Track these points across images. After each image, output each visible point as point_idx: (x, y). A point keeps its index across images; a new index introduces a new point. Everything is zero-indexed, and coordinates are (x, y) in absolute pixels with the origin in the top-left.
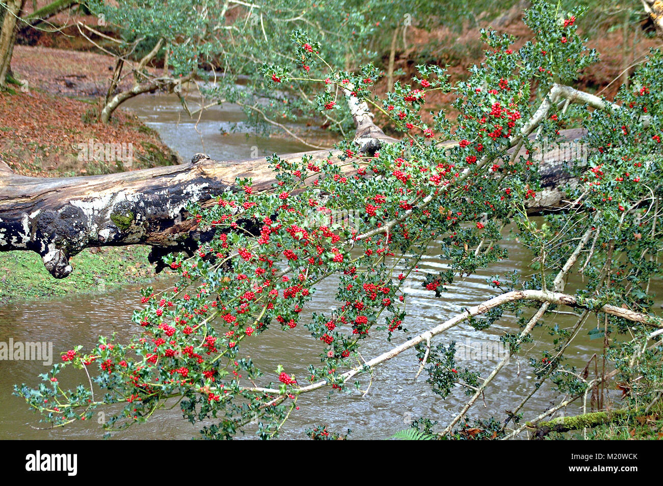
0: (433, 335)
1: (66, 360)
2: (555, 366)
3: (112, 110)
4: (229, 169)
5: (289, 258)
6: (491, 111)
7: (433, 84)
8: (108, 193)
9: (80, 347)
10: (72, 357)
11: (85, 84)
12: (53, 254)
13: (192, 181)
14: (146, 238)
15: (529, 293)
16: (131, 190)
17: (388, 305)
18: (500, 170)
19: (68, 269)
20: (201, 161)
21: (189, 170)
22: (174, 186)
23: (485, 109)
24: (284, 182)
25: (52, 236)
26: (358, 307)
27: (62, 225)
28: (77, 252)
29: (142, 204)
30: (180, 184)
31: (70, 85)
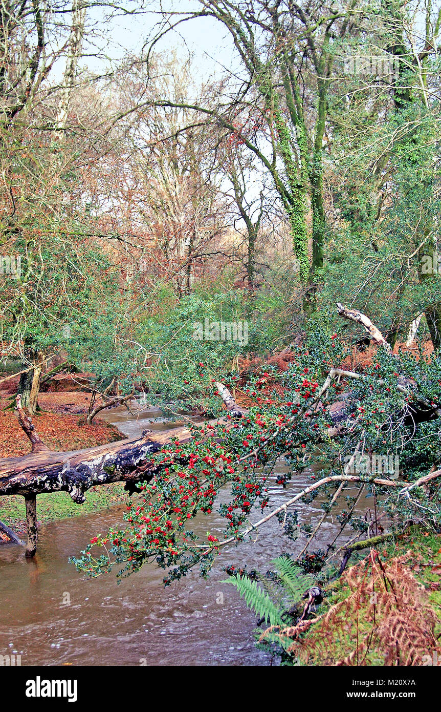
0: (288, 506)
1: (93, 542)
2: (350, 517)
3: (92, 417)
4: (162, 436)
5: (206, 474)
6: (302, 384)
7: (270, 375)
8: (101, 456)
9: (100, 535)
10: (96, 541)
11: (74, 408)
12: (75, 491)
13: (144, 445)
14: (123, 478)
15: (335, 477)
16: (112, 453)
17: (259, 495)
18: (310, 416)
19: (84, 498)
20: (147, 433)
21: (142, 439)
22: (135, 448)
23: (300, 384)
24: (196, 437)
25: (74, 482)
26: (243, 497)
27: (78, 475)
28: (88, 489)
29: (119, 460)
30: (138, 447)
31: (67, 409)
